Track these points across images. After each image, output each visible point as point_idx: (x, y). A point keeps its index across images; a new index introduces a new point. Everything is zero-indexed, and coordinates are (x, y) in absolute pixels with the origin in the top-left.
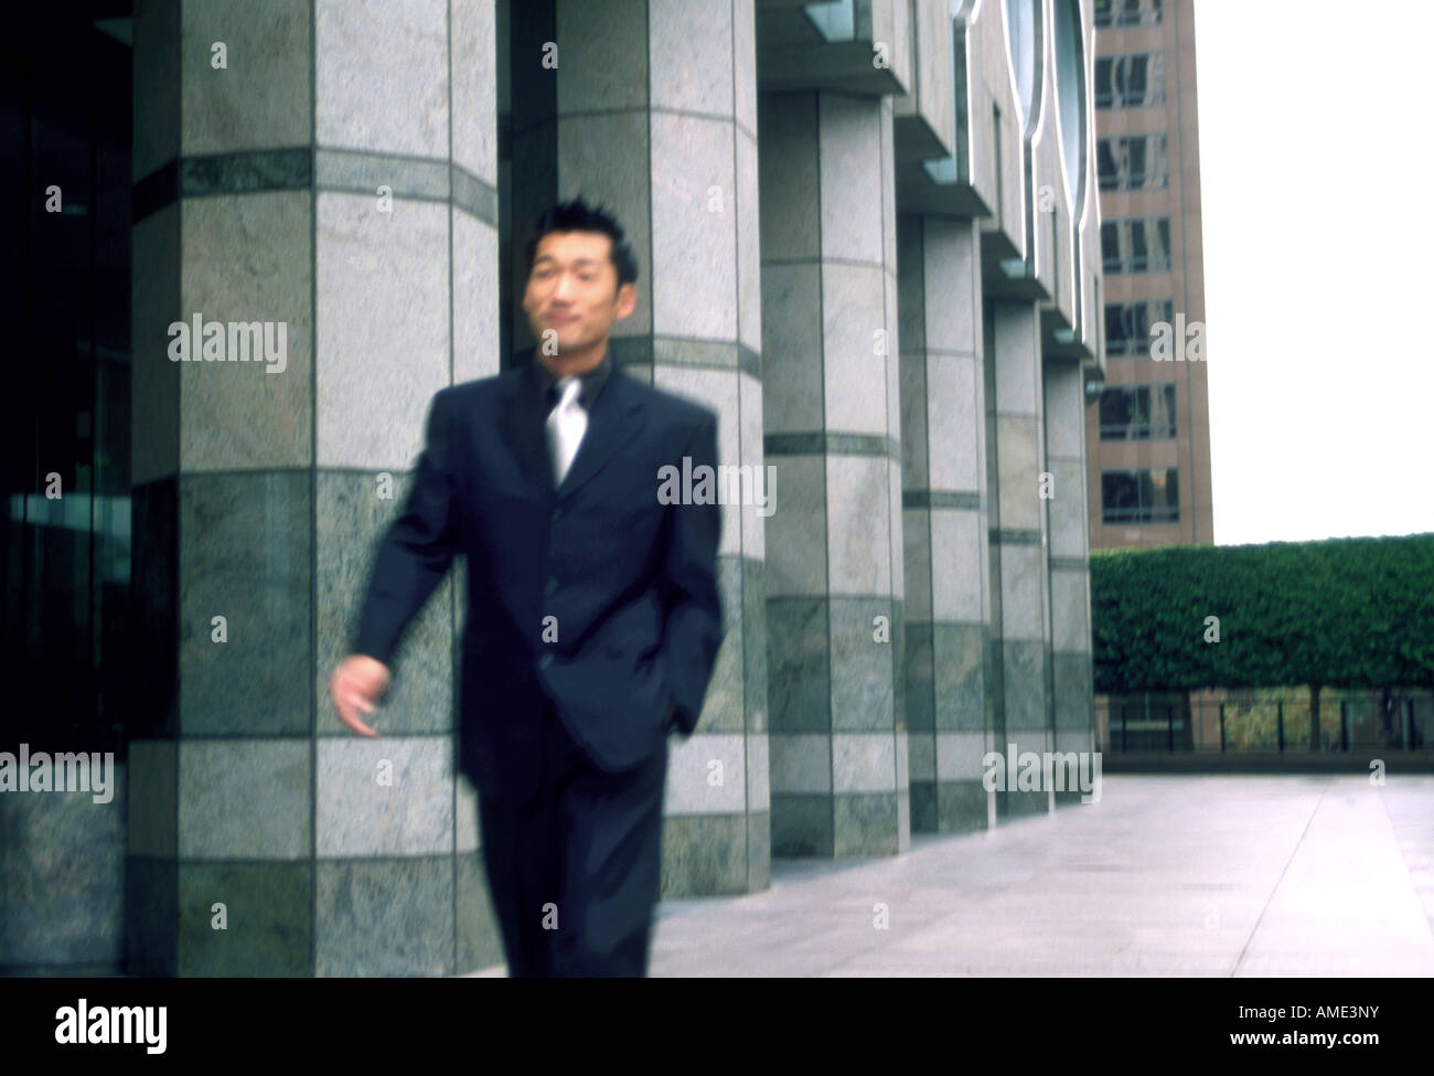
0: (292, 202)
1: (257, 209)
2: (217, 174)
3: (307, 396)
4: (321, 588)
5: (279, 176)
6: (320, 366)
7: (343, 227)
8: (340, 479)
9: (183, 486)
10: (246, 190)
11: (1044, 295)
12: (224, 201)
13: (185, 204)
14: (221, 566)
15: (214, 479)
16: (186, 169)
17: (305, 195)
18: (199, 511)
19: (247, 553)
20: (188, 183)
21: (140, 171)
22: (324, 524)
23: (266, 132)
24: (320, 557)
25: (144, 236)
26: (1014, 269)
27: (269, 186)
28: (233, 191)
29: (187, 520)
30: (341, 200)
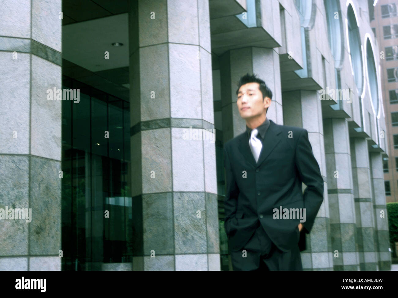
0: (166, 130)
1: (158, 133)
2: (149, 125)
3: (171, 175)
4: (175, 220)
5: (163, 125)
6: (173, 168)
7: (178, 136)
8: (178, 194)
9: (143, 197)
10: (155, 129)
11: (368, 136)
12: (151, 131)
13: (142, 132)
14: (152, 215)
15: (150, 195)
16: (142, 124)
17: (169, 129)
18: (147, 203)
19: (158, 212)
20: (143, 127)
21: (132, 125)
22: (175, 204)
23: (160, 115)
24: (175, 212)
25: (133, 139)
26: (359, 130)
27: (161, 127)
28: (153, 129)
29: (144, 205)
30: (177, 129)
